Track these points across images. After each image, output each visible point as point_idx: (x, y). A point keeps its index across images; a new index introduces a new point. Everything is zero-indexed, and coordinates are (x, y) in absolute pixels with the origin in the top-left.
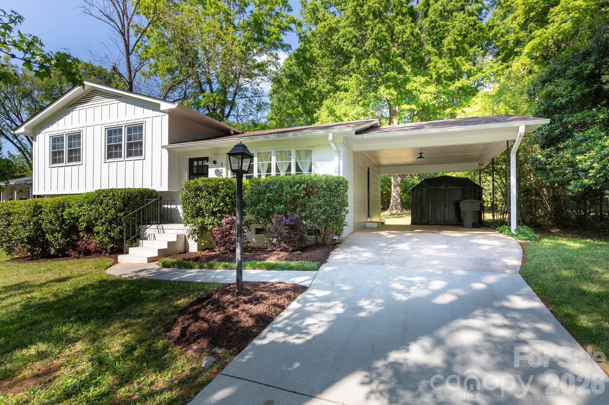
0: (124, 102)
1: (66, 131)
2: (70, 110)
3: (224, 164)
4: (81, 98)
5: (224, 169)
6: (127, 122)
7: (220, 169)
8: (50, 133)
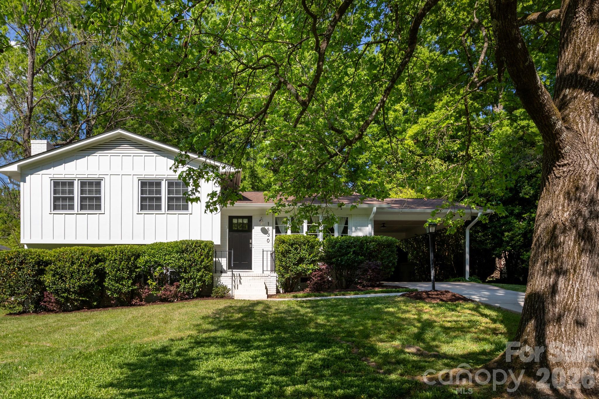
0: (164, 156)
1: (78, 176)
2: (84, 154)
3: (271, 223)
4: (101, 143)
5: (271, 228)
6: (168, 177)
7: (266, 228)
8: (51, 176)
